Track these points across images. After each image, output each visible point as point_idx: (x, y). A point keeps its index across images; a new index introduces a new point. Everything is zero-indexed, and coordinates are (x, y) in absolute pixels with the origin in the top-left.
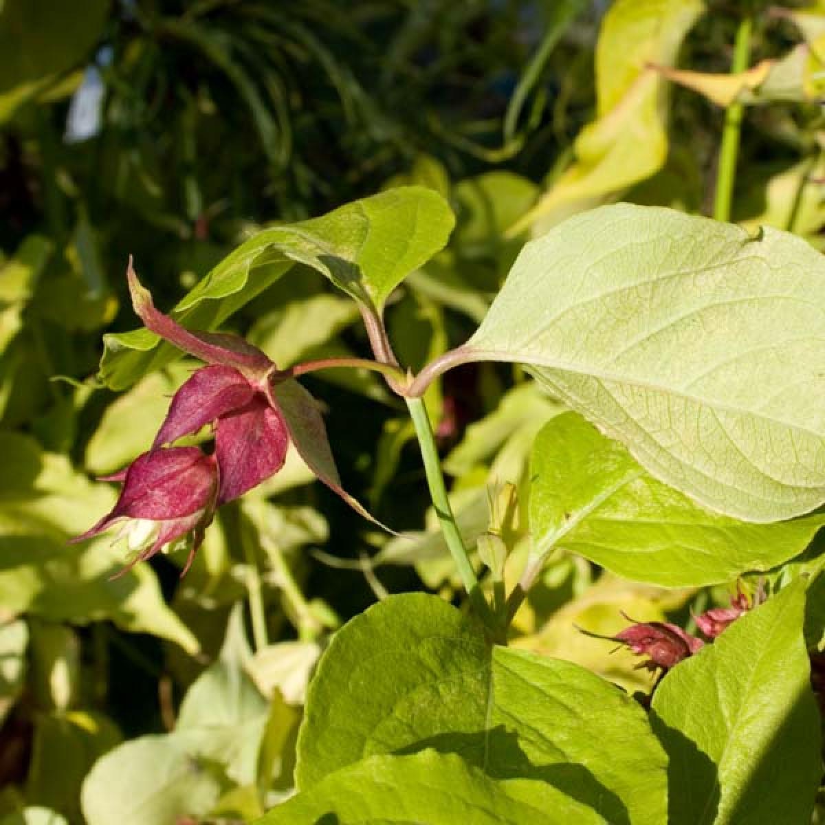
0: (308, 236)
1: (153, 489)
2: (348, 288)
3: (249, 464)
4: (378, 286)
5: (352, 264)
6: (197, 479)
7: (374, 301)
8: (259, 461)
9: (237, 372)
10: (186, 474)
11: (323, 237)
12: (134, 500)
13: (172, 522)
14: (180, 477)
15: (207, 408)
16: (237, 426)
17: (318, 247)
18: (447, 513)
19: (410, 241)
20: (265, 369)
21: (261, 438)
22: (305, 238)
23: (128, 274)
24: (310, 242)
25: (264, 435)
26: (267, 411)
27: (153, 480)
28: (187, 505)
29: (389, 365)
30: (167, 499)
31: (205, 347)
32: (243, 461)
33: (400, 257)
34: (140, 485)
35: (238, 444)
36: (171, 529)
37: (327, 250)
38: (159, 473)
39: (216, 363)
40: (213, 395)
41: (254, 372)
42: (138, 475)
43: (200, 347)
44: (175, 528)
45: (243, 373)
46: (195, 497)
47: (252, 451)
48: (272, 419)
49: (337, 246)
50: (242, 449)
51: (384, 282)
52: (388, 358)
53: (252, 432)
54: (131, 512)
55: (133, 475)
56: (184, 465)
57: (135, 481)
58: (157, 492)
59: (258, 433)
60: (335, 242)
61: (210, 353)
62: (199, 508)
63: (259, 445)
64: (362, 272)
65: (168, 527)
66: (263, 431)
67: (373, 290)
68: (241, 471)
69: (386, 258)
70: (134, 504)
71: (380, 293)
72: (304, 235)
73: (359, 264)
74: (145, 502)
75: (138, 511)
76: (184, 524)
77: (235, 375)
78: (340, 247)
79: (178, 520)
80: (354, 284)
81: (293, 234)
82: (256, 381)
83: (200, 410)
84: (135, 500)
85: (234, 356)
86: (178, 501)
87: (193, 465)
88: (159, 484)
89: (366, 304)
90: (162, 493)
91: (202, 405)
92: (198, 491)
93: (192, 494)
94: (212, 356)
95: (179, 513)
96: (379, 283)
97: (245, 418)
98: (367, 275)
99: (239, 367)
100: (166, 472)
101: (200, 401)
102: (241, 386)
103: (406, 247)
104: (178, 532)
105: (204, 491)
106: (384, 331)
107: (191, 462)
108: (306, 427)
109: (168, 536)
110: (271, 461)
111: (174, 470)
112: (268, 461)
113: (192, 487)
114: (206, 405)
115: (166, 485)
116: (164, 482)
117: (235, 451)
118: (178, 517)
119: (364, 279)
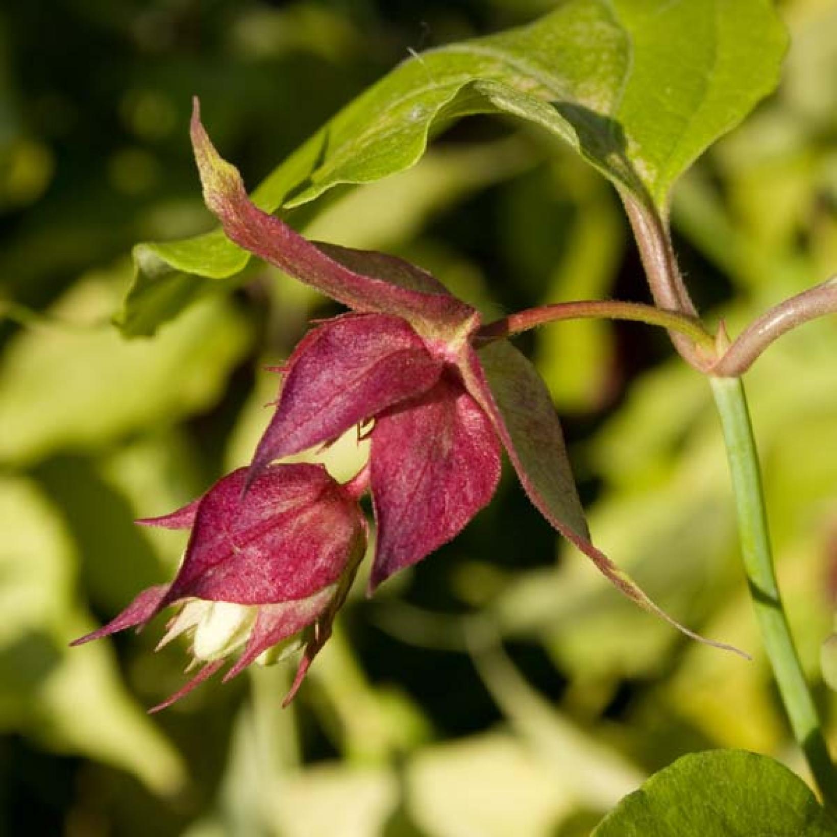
0: (521, 63)
1: (244, 546)
2: (607, 166)
3: (429, 504)
4: (658, 164)
5: (607, 121)
6: (324, 527)
7: (653, 193)
8: (447, 497)
9: (407, 327)
10: (305, 518)
11: (550, 67)
12: (209, 566)
13: (278, 609)
14: (295, 523)
15: (353, 396)
16: (409, 431)
17: (543, 86)
18: (772, 593)
19: (711, 77)
20: (458, 322)
21: (451, 454)
22: (515, 69)
23: (192, 134)
24: (525, 75)
25: (456, 448)
26: (462, 401)
27: (244, 527)
28: (307, 577)
29: (680, 313)
30: (268, 566)
31: (352, 279)
32: (419, 498)
33: (694, 107)
34: (220, 537)
35: (411, 466)
36: (276, 621)
37: (562, 93)
38: (255, 515)
39: (370, 308)
40: (362, 371)
41: (440, 328)
42: (215, 517)
43: (340, 277)
44: (283, 620)
45: (418, 329)
46: (321, 561)
47: (435, 478)
48: (470, 417)
49: (575, 85)
50: (418, 474)
51: (668, 156)
52: (679, 301)
53: (435, 442)
54: (205, 588)
55: (206, 518)
56: (301, 501)
57: (211, 530)
58: (253, 550)
59: (447, 445)
60: (571, 76)
61: (358, 289)
62: (329, 582)
63: (449, 467)
64: (627, 135)
65: (273, 618)
66: (454, 441)
67: (648, 168)
68: (416, 515)
69: (669, 108)
70: (210, 572)
71: (660, 176)
72: (513, 62)
73: (621, 118)
74: (230, 570)
75: (218, 585)
76: (299, 612)
77: (402, 332)
78: (581, 86)
79: (292, 604)
80: (615, 158)
81: (489, 60)
82: (439, 344)
83: (339, 399)
84: (213, 565)
85: (406, 297)
86: (291, 569)
87: (318, 500)
88: (254, 536)
89: (639, 196)
90: (260, 554)
91: (342, 389)
92: (328, 549)
93: (316, 557)
94: (362, 296)
95: (292, 592)
96: (659, 155)
97: (422, 415)
98: (636, 140)
99: (410, 317)
100: (267, 514)
101: (338, 381)
102: (412, 352)
103: (703, 87)
104: (289, 628)
105: (338, 551)
106: (670, 249)
107: (312, 494)
108: (528, 430)
109: (270, 634)
110: (471, 497)
111: (282, 509)
112: (465, 498)
113: (315, 543)
114: (350, 389)
115: (268, 538)
116: (264, 533)
117: (404, 478)
118: (291, 598)
119: (632, 148)
